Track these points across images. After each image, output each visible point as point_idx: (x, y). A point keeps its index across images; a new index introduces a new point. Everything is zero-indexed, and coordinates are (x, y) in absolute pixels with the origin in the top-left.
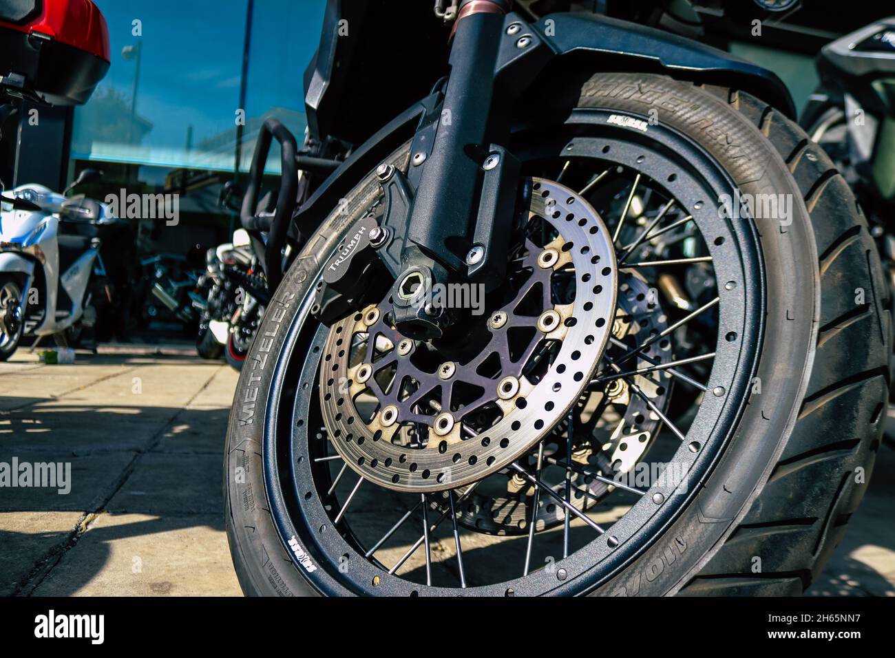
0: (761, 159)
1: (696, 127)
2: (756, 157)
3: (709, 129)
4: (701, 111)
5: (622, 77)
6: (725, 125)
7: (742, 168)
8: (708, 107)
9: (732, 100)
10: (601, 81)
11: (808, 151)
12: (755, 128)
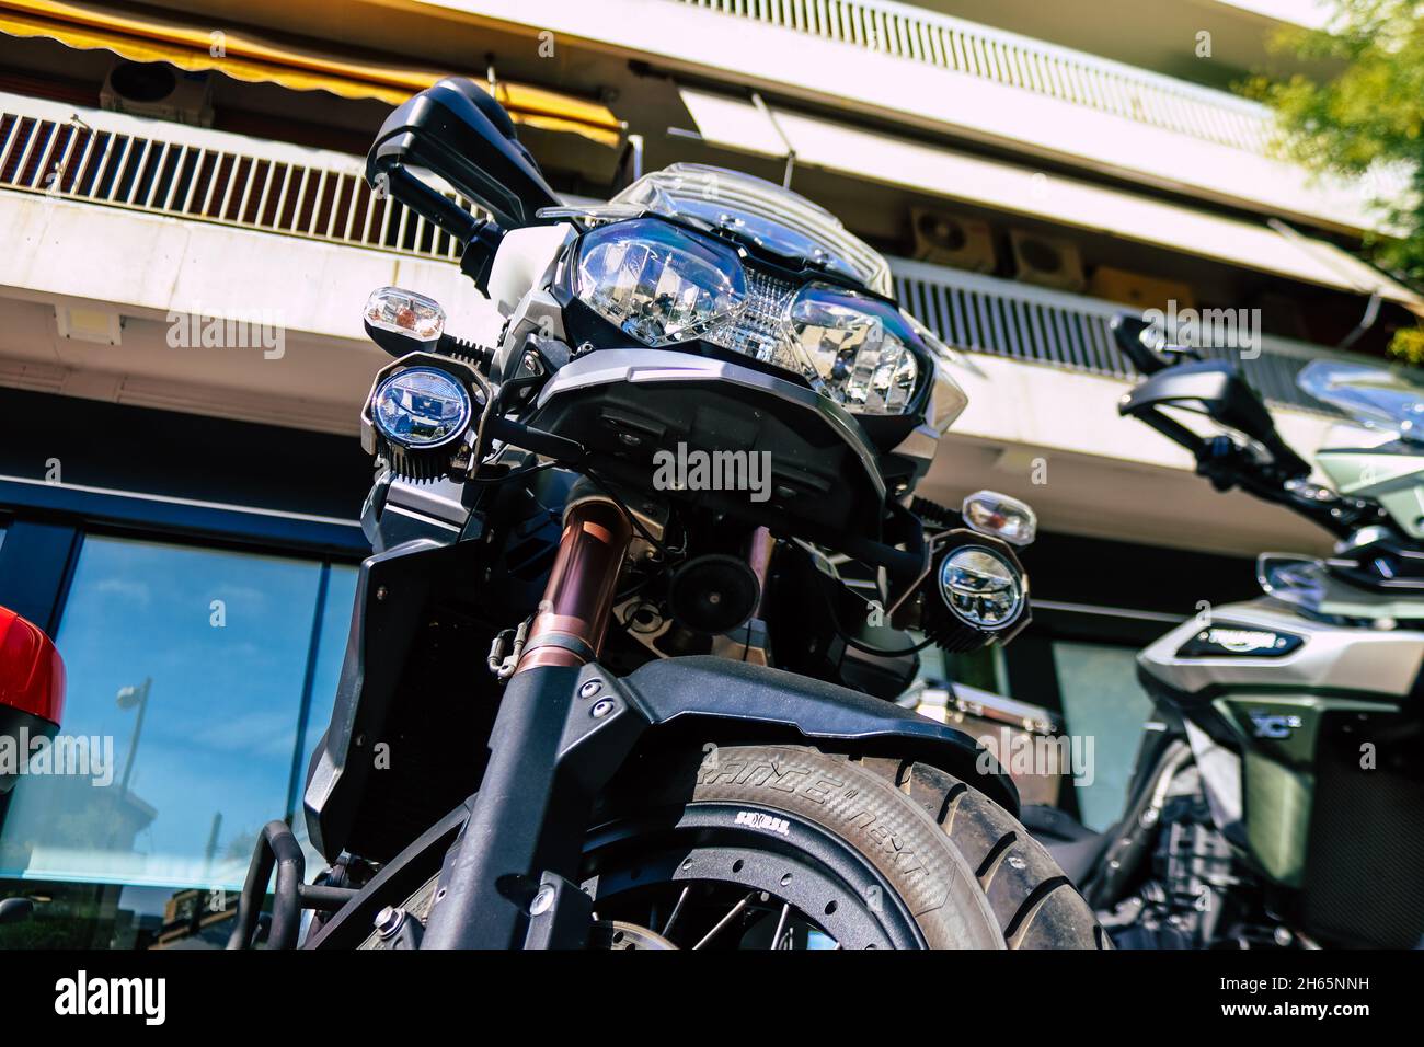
0: (943, 871)
1: (853, 826)
2: (937, 869)
3: (871, 827)
4: (860, 799)
5: (753, 751)
6: (893, 819)
7: (918, 889)
8: (869, 792)
9: (904, 779)
10: (725, 759)
11: (1010, 854)
12: (933, 823)
